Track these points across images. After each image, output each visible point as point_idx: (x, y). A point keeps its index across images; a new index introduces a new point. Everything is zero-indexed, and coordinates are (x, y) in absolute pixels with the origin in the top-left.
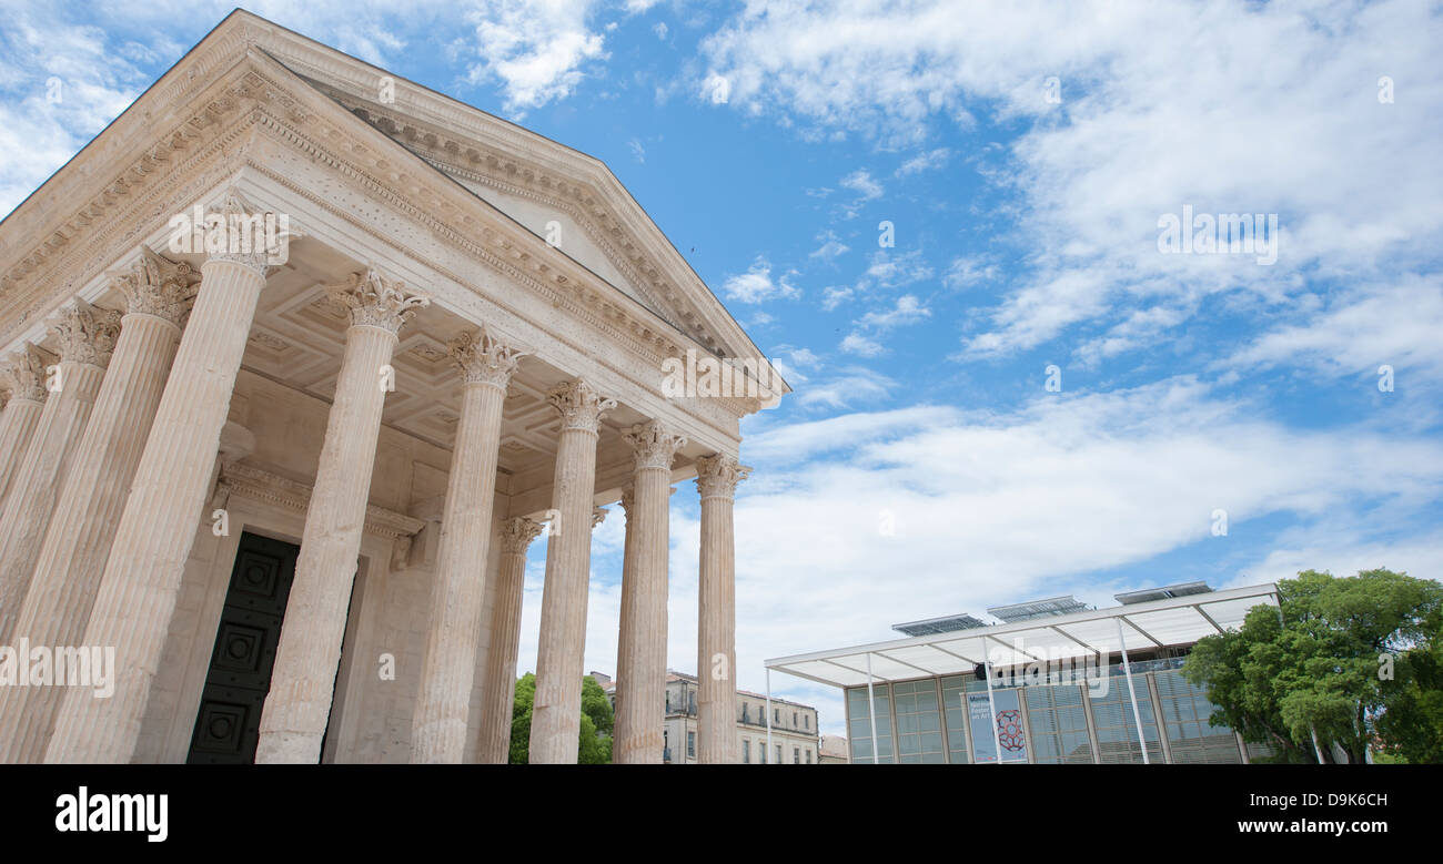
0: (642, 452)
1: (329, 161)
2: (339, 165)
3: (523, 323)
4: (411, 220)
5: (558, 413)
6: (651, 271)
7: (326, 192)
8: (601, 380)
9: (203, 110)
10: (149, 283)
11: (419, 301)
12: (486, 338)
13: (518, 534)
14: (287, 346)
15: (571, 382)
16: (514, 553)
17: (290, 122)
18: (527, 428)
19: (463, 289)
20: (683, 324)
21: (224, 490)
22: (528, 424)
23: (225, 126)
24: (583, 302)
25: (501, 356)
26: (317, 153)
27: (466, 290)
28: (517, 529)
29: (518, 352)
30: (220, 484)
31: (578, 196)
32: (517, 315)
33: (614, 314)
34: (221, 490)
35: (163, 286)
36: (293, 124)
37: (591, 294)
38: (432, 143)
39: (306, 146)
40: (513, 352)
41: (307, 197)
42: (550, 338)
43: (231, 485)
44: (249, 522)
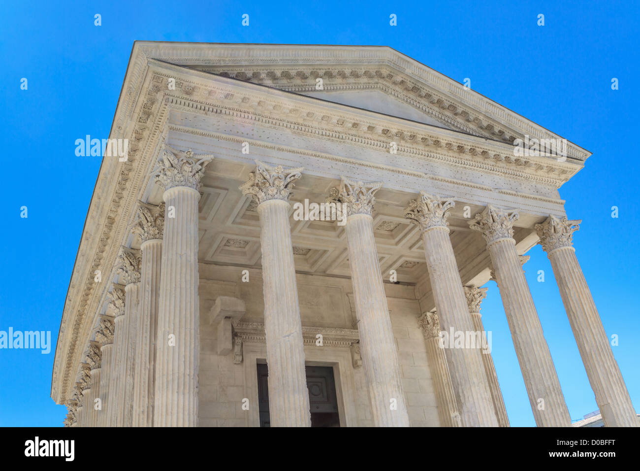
0: (487, 232)
1: (215, 110)
2: (221, 111)
3: (369, 169)
4: (275, 128)
5: (416, 222)
6: (450, 106)
8: (437, 191)
9: (142, 110)
10: (148, 222)
11: (294, 176)
12: (346, 186)
13: (431, 324)
14: (247, 243)
15: (416, 197)
16: (434, 337)
17: (185, 96)
18: (411, 248)
19: (321, 160)
20: (487, 134)
21: (238, 340)
22: (409, 245)
23: (155, 115)
24: (406, 142)
25: (361, 195)
26: (207, 109)
28: (429, 319)
29: (371, 188)
30: (236, 338)
31: (379, 75)
33: (431, 142)
34: (237, 341)
35: (155, 221)
36: (188, 97)
37: (409, 134)
38: (272, 76)
39: (199, 107)
40: (368, 189)
41: (209, 136)
42: (391, 173)
43: (241, 336)
44: (259, 357)
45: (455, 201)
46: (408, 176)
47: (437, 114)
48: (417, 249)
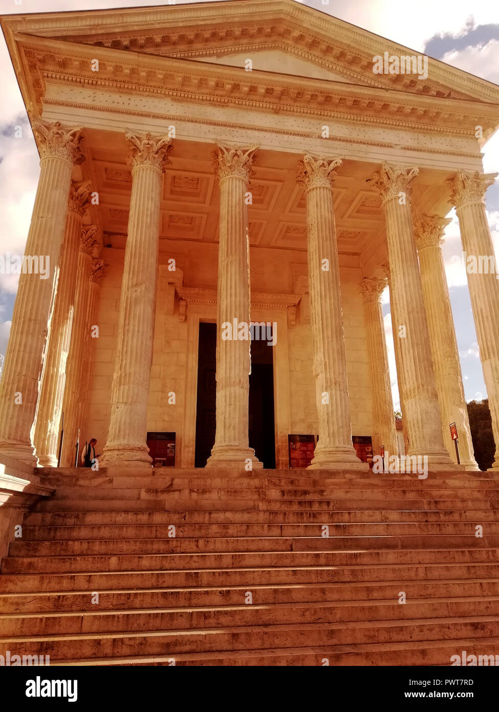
1: (90, 82)
2: (97, 82)
3: (250, 132)
4: (154, 96)
7: (93, 100)
8: (326, 150)
12: (220, 149)
15: (298, 158)
17: (59, 69)
19: (198, 125)
21: (183, 303)
25: (236, 157)
26: (82, 80)
27: (201, 125)
28: (369, 286)
29: (247, 151)
30: (179, 301)
31: (276, 32)
32: (244, 128)
34: (180, 304)
38: (152, 43)
39: (74, 78)
40: (244, 152)
41: (82, 107)
42: (274, 135)
43: (186, 300)
44: (202, 317)
45: (342, 159)
46: (294, 137)
47: (341, 70)
48: (348, 217)
